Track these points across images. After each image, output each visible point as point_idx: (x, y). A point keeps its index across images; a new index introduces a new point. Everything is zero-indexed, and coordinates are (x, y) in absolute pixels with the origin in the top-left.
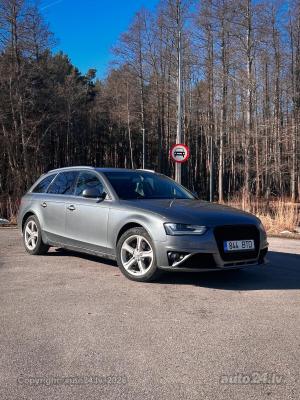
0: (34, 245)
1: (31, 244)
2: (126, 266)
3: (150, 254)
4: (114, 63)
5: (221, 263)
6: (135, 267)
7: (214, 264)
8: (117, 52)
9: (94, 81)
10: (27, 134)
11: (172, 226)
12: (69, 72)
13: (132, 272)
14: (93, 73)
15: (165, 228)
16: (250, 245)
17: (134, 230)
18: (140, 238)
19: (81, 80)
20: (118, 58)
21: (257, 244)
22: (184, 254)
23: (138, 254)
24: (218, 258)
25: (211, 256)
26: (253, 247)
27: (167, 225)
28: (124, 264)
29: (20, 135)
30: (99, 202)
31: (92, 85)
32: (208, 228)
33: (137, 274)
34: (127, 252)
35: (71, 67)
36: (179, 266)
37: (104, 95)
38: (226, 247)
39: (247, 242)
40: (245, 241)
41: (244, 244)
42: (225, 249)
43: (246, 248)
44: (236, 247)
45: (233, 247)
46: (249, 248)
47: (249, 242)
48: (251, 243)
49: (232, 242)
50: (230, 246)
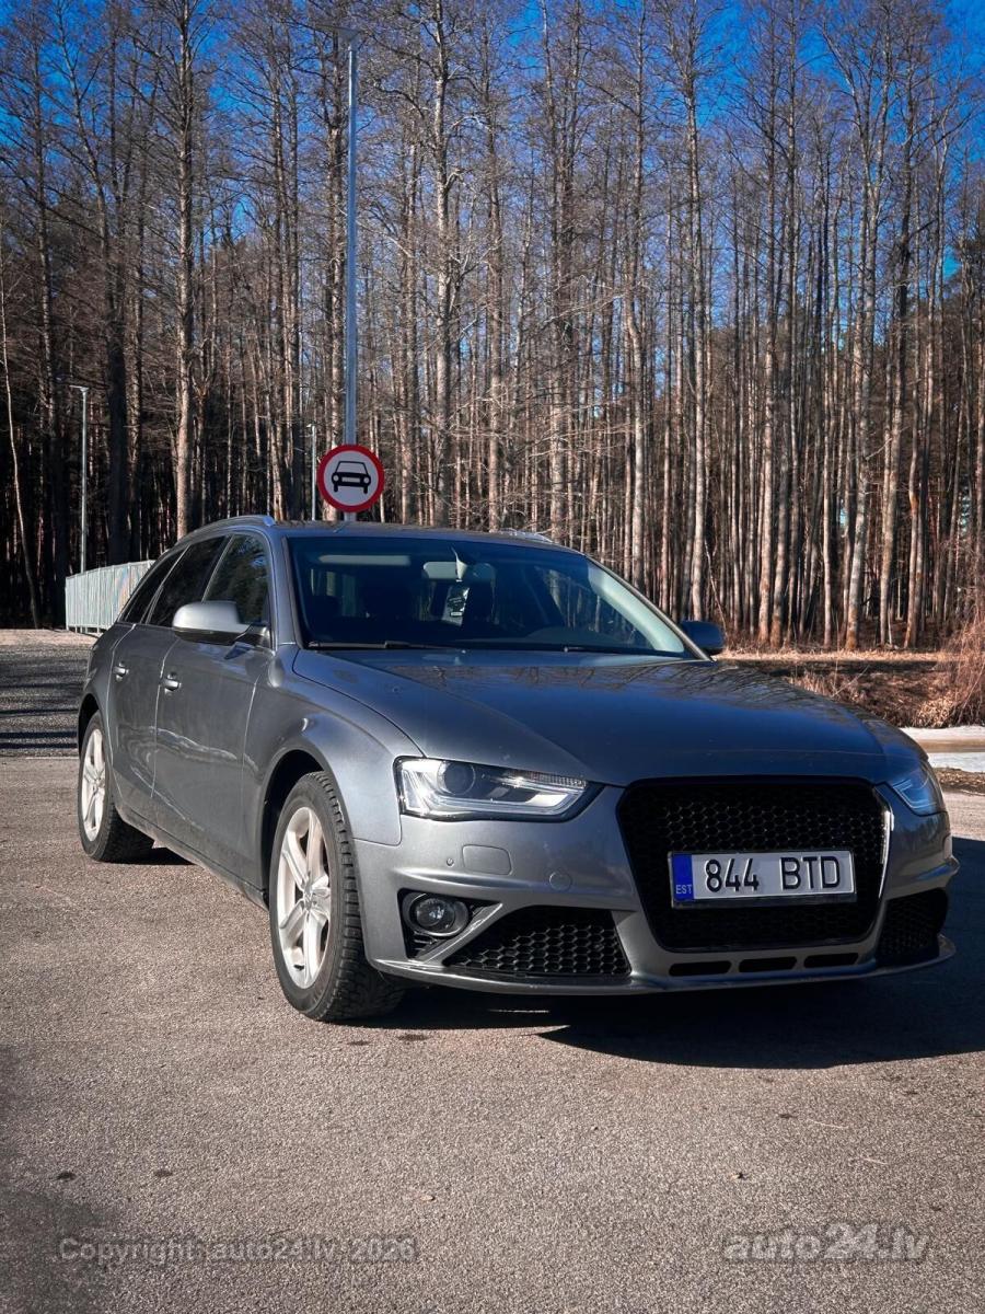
11: (430, 769)
15: (397, 780)
16: (827, 874)
22: (473, 908)
27: (411, 768)
38: (689, 880)
39: (810, 860)
40: (800, 856)
41: (796, 873)
42: (676, 889)
43: (807, 890)
44: (747, 883)
45: (729, 884)
46: (822, 891)
47: (823, 859)
48: (837, 864)
49: (726, 860)
50: (711, 876)
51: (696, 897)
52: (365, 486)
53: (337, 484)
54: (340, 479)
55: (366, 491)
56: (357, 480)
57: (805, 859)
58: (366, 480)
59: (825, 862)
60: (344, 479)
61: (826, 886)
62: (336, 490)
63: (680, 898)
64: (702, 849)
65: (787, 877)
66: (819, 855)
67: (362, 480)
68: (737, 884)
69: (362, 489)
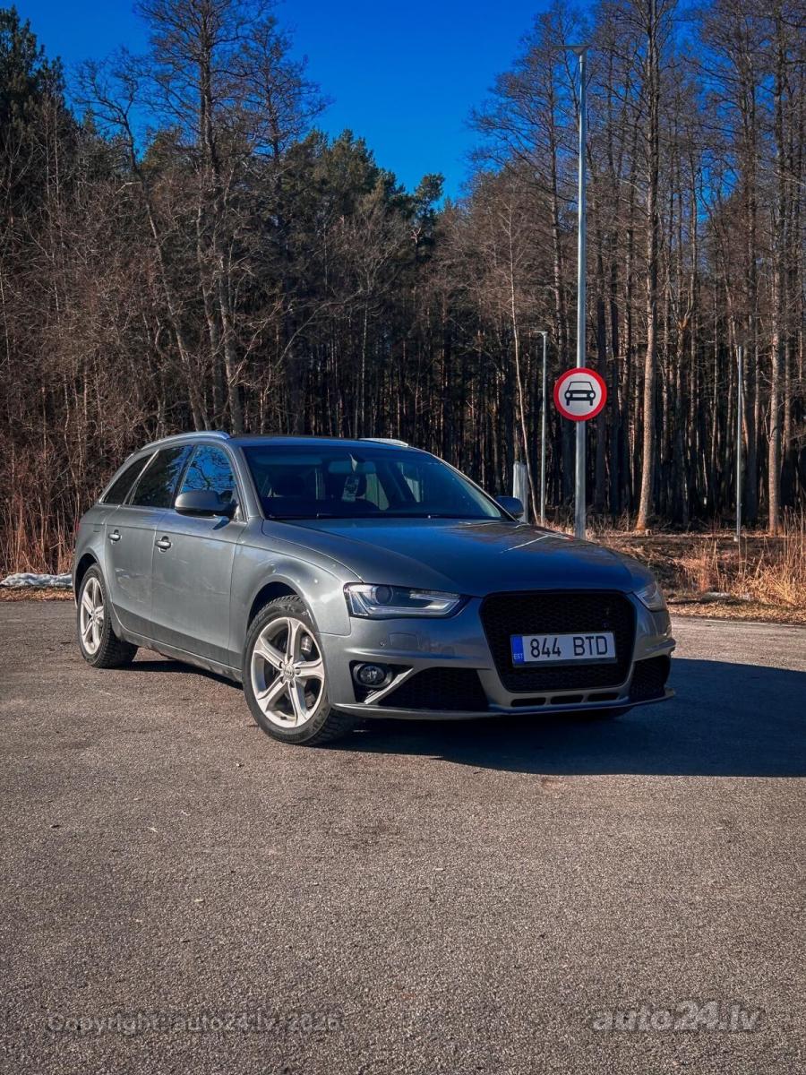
0: (97, 641)
1: (91, 640)
2: (263, 701)
3: (316, 670)
4: (479, 155)
5: (503, 697)
6: (283, 703)
7: (479, 699)
8: (487, 124)
9: (438, 206)
10: (239, 352)
11: (366, 590)
12: (369, 186)
13: (274, 718)
14: (433, 186)
15: (347, 597)
16: (599, 646)
17: (280, 603)
18: (295, 626)
19: (398, 205)
20: (492, 140)
21: (625, 644)
22: (396, 670)
23: (291, 668)
24: (492, 682)
25: (471, 676)
26: (611, 654)
27: (355, 589)
28: (258, 695)
29: (220, 357)
30: (218, 527)
31: (429, 220)
32: (465, 600)
33: (288, 724)
34: (267, 665)
35: (375, 172)
36: (382, 702)
37: (459, 242)
38: (521, 651)
39: (590, 638)
40: (583, 636)
41: (581, 646)
42: (515, 656)
43: (587, 656)
44: (554, 652)
45: (543, 653)
46: (595, 656)
47: (597, 638)
48: (606, 641)
49: (541, 638)
50: (534, 648)
51: (525, 660)
52: (590, 400)
53: (568, 400)
54: (571, 395)
55: (591, 404)
56: (585, 396)
57: (587, 638)
58: (592, 395)
59: (599, 640)
60: (575, 395)
61: (599, 653)
62: (568, 404)
63: (518, 661)
64: (529, 633)
65: (577, 649)
66: (595, 635)
67: (589, 395)
68: (548, 653)
69: (589, 402)
